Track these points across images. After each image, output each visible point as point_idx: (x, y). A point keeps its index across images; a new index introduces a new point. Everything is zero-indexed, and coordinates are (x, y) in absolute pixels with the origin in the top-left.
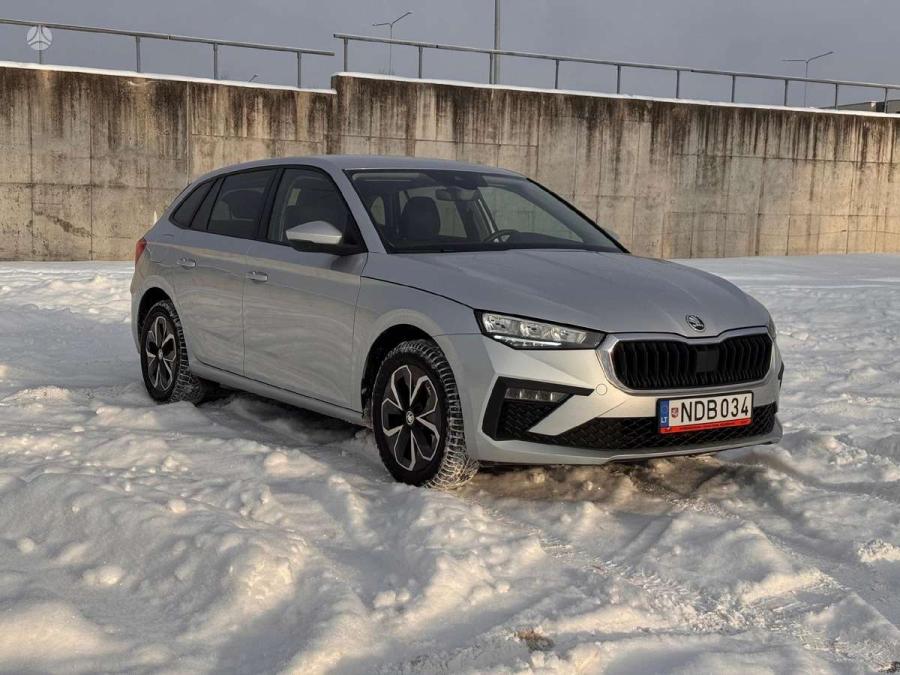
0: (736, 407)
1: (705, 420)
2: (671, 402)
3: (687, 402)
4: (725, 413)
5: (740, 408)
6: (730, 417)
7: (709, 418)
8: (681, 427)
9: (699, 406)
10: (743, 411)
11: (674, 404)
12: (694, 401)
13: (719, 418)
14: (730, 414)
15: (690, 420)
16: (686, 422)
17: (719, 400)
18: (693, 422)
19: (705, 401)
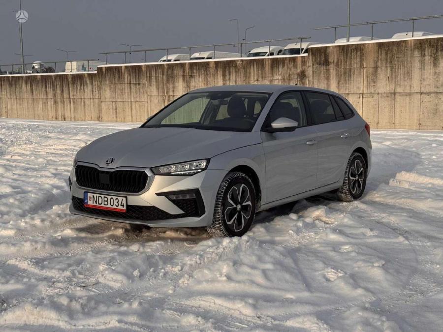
0: (118, 202)
1: (103, 205)
2: (89, 194)
3: (95, 195)
4: (112, 204)
5: (120, 203)
6: (114, 207)
7: (104, 205)
8: (92, 206)
9: (100, 198)
10: (121, 205)
11: (90, 195)
12: (98, 195)
13: (109, 206)
14: (114, 205)
15: (96, 203)
16: (95, 204)
17: (109, 197)
18: (98, 205)
19: (103, 196)
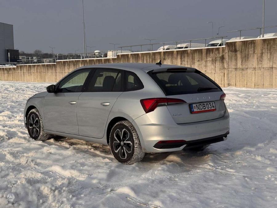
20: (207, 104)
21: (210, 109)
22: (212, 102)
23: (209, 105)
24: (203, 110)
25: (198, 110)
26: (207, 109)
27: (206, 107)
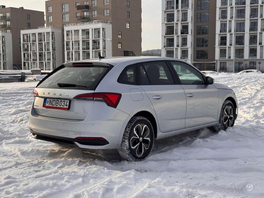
20: (61, 101)
21: (62, 106)
22: (67, 100)
23: (63, 103)
24: (55, 106)
25: (50, 105)
26: (59, 106)
27: (59, 105)
